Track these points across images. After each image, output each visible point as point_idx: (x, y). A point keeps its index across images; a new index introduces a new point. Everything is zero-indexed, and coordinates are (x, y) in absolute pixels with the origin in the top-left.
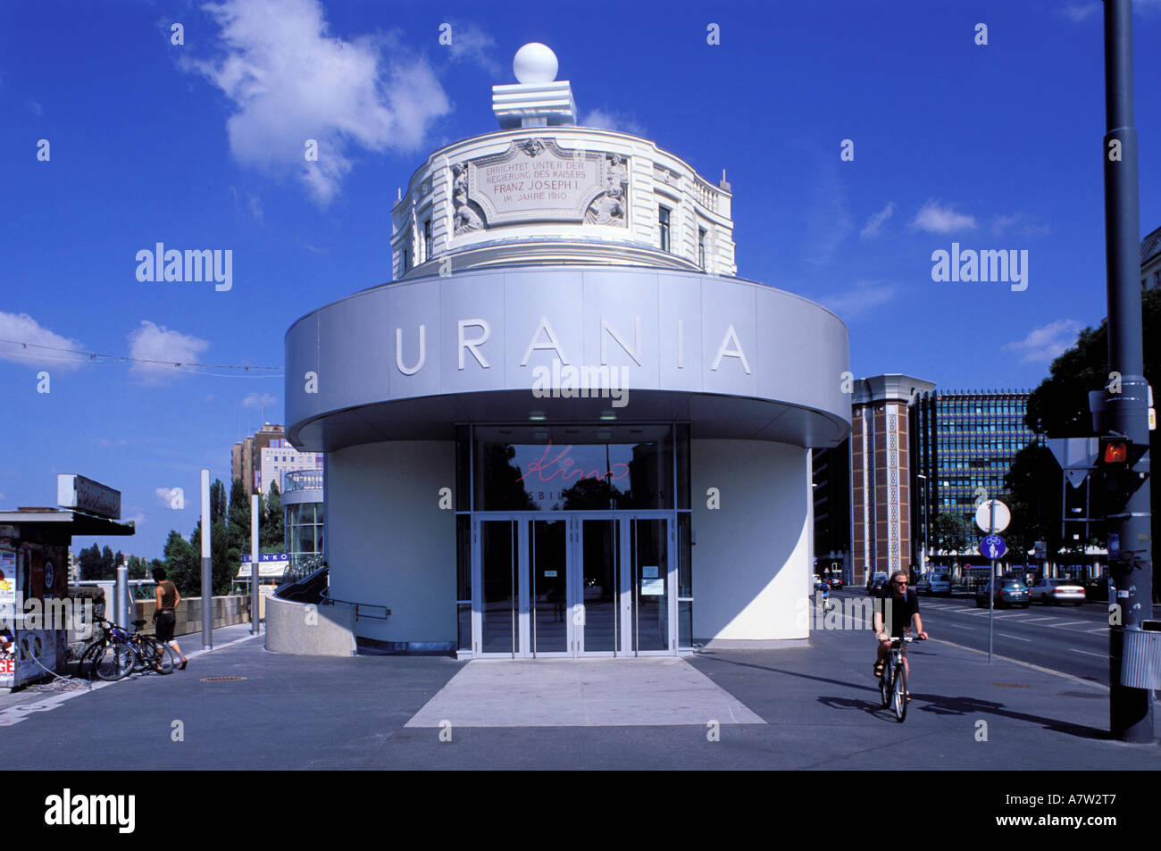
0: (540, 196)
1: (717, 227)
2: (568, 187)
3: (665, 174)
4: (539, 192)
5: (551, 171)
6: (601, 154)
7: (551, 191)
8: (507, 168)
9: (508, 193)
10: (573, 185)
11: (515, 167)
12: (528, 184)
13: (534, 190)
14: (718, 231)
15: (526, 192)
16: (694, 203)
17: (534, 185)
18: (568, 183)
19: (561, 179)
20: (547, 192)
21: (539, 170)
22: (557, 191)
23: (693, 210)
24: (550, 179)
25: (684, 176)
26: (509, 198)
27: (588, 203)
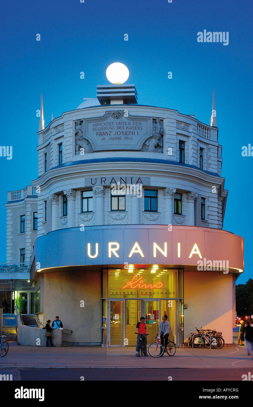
0: (120, 138)
1: (210, 146)
2: (133, 134)
3: (183, 125)
4: (119, 136)
5: (125, 127)
6: (150, 118)
7: (125, 136)
8: (103, 124)
9: (104, 136)
10: (136, 133)
11: (107, 124)
12: (113, 132)
13: (117, 136)
14: (210, 148)
15: (113, 136)
16: (197, 137)
17: (117, 133)
18: (133, 132)
19: (130, 130)
20: (123, 137)
21: (119, 126)
22: (128, 136)
23: (197, 140)
24: (125, 130)
25: (192, 124)
26: (104, 139)
27: (143, 142)
